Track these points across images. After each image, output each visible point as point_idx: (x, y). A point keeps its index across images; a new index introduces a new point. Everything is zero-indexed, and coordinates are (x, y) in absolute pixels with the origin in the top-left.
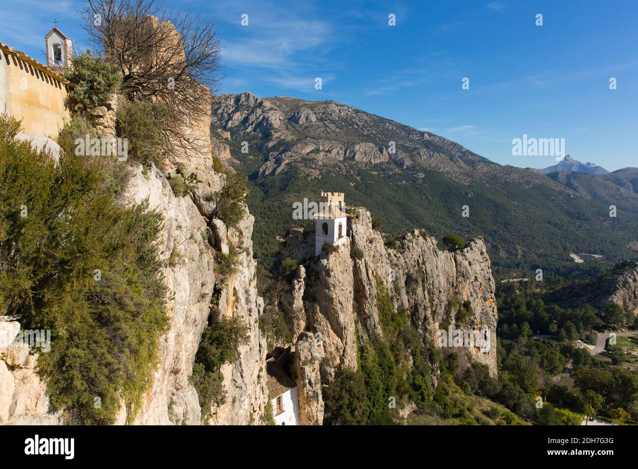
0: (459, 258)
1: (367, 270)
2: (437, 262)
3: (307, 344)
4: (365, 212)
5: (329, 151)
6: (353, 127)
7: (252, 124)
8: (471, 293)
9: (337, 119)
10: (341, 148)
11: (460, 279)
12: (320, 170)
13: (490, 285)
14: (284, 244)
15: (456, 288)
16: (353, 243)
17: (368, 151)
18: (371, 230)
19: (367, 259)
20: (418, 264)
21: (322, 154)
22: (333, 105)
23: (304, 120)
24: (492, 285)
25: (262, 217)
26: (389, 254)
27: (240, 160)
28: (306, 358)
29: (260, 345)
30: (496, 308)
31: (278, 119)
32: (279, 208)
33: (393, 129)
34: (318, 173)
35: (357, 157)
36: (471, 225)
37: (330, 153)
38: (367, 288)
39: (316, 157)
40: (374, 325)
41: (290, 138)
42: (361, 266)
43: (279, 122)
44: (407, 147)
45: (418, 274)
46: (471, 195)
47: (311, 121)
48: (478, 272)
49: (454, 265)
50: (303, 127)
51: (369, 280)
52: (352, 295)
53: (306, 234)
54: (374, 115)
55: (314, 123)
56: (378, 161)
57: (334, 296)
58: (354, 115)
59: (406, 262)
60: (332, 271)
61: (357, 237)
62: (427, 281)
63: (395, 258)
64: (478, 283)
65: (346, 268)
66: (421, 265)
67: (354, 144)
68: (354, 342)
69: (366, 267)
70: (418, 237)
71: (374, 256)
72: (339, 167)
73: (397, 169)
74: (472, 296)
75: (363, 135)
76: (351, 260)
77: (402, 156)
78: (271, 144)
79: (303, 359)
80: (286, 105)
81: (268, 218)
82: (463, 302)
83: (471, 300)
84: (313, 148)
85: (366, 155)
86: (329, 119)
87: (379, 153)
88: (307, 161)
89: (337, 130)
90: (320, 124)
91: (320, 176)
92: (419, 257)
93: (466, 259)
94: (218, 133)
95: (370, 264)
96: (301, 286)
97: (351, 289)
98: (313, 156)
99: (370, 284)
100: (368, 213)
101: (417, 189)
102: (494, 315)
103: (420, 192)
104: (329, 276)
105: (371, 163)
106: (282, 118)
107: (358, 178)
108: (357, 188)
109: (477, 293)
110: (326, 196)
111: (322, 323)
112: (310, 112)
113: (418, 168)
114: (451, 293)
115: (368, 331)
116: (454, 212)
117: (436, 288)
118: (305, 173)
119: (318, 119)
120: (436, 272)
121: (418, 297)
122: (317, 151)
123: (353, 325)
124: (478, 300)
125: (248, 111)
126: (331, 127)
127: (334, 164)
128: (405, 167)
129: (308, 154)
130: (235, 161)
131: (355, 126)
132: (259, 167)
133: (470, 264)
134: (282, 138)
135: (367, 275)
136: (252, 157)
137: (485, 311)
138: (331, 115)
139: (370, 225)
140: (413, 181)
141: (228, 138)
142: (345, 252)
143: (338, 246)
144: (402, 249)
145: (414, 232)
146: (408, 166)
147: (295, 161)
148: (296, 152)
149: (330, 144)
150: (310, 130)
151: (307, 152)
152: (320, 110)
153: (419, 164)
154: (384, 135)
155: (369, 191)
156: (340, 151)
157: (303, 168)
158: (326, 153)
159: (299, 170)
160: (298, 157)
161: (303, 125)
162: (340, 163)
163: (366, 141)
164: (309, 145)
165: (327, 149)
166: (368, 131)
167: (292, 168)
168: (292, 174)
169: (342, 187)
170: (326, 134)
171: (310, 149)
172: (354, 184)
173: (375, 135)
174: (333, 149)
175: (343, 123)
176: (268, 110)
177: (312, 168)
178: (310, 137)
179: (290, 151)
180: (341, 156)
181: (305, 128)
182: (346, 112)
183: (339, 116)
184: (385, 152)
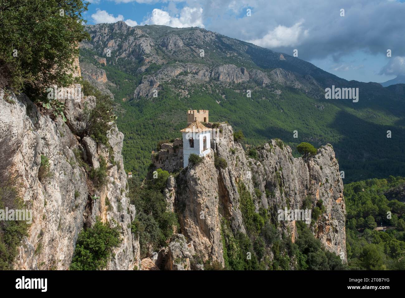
0: (312, 163)
1: (231, 178)
2: (292, 168)
3: (178, 244)
4: (227, 127)
5: (196, 73)
7: (125, 50)
8: (323, 193)
9: (202, 43)
10: (207, 71)
11: (313, 182)
12: (188, 90)
13: (339, 186)
14: (157, 158)
15: (309, 190)
16: (217, 154)
17: (231, 72)
18: (233, 142)
19: (230, 167)
20: (276, 170)
21: (190, 75)
22: (198, 31)
23: (173, 45)
24: (340, 185)
25: (138, 134)
26: (250, 163)
27: (116, 84)
28: (178, 256)
29: (133, 247)
30: (344, 205)
31: (149, 45)
32: (153, 125)
34: (187, 93)
35: (221, 77)
36: (323, 134)
37: (197, 75)
38: (231, 193)
39: (184, 78)
40: (239, 226)
41: (161, 62)
42: (225, 174)
43: (149, 48)
44: (265, 67)
45: (276, 179)
46: (322, 107)
47: (179, 47)
48: (329, 175)
49: (308, 169)
50: (172, 52)
51: (233, 186)
52: (218, 200)
53: (176, 148)
54: (235, 39)
55: (181, 48)
56: (240, 81)
57: (202, 202)
58: (217, 40)
59: (265, 169)
60: (199, 179)
61: (220, 149)
62: (284, 185)
63: (255, 166)
64: (329, 185)
65: (211, 177)
66: (278, 171)
67: (218, 66)
68: (220, 241)
69: (230, 175)
70: (275, 146)
71: (236, 165)
72: (206, 87)
73: (257, 87)
74: (323, 196)
76: (215, 169)
77: (261, 76)
78: (143, 68)
79: (175, 257)
80: (156, 32)
81: (144, 135)
82: (316, 202)
83: (323, 199)
84: (181, 71)
85: (229, 76)
86: (195, 44)
87: (241, 73)
88: (177, 83)
90: (187, 48)
91: (189, 96)
92: (277, 164)
93: (318, 164)
94: (95, 59)
95: (234, 172)
96: (171, 194)
97: (216, 194)
98: (181, 77)
99: (234, 190)
100: (230, 127)
101: (275, 104)
102: (343, 212)
103: (278, 107)
104: (196, 184)
105: (234, 82)
106: (152, 44)
107: (223, 96)
108: (222, 106)
109: (328, 194)
110: (192, 113)
111: (192, 226)
112: (177, 37)
113: (275, 85)
114: (305, 194)
115: (233, 230)
116: (307, 123)
117: (292, 191)
118: (175, 93)
119: (185, 44)
120: (292, 177)
121: (276, 199)
122: (185, 73)
123: (219, 225)
124: (329, 199)
125: (121, 39)
126: (197, 51)
127: (201, 85)
128: (264, 85)
129: (177, 77)
130: (112, 84)
131: (219, 50)
132: (134, 89)
133: (321, 168)
134: (153, 62)
135: (231, 181)
137: (335, 208)
138: (196, 40)
139: (232, 138)
140: (272, 97)
141: (104, 63)
142: (210, 162)
143: (203, 158)
144: (261, 158)
145: (271, 142)
146: (267, 84)
147: (166, 83)
148: (166, 75)
149: (197, 66)
150: (178, 54)
151: (176, 74)
152: (187, 35)
153: (276, 83)
154: (245, 57)
155: (233, 108)
156: (206, 73)
157: (173, 89)
158: (194, 75)
159: (170, 91)
160: (168, 79)
161: (172, 50)
162: (206, 83)
163: (229, 63)
164: (178, 68)
165: (194, 71)
166: (230, 54)
167: (163, 89)
168: (164, 94)
169: (209, 104)
170: (193, 58)
171: (179, 72)
172: (220, 102)
173: (236, 57)
174: (200, 71)
175: (208, 48)
176: (140, 37)
177: (182, 89)
178: (179, 61)
179: (161, 74)
180: (207, 77)
181: (174, 53)
182: (210, 37)
183: (203, 41)
184: (246, 72)
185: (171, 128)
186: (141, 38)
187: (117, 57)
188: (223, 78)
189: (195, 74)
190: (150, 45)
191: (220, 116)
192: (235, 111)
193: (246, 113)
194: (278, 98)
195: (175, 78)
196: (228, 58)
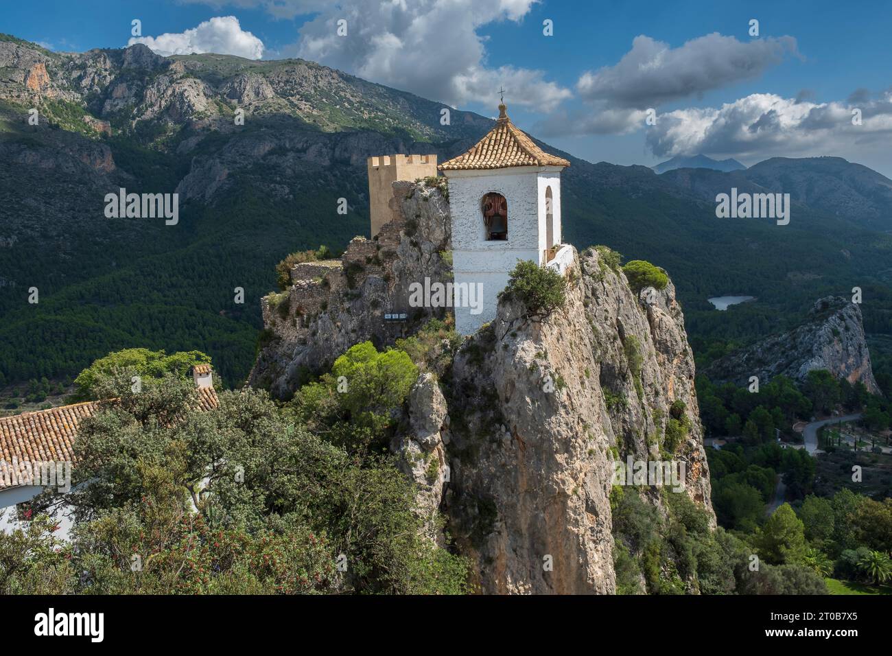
5: (304, 150)
6: (342, 106)
7: (152, 105)
9: (313, 92)
10: (325, 145)
12: (290, 185)
17: (374, 148)
21: (291, 155)
22: (303, 67)
23: (252, 95)
25: (188, 277)
27: (134, 174)
31: (202, 94)
33: (412, 109)
34: (287, 191)
35: (354, 158)
37: (305, 152)
39: (281, 161)
41: (227, 128)
43: (203, 99)
44: (439, 140)
47: (265, 98)
50: (252, 108)
54: (377, 84)
55: (271, 101)
58: (341, 85)
67: (347, 135)
72: (325, 179)
75: (362, 118)
78: (192, 142)
80: (214, 69)
81: (200, 277)
84: (273, 145)
85: (369, 154)
86: (298, 93)
87: (393, 150)
88: (265, 169)
89: (315, 113)
90: (283, 101)
91: (291, 196)
94: (85, 123)
98: (274, 159)
106: (209, 92)
107: (361, 195)
108: (360, 215)
112: (261, 79)
118: (262, 191)
119: (277, 93)
122: (282, 151)
125: (141, 80)
126: (303, 107)
127: (315, 174)
129: (264, 158)
130: (125, 175)
131: (346, 104)
132: (174, 185)
134: (213, 129)
136: (158, 167)
138: (300, 84)
141: (106, 133)
147: (243, 170)
148: (242, 154)
149: (304, 137)
150: (264, 113)
151: (262, 153)
152: (280, 76)
154: (398, 119)
156: (324, 150)
157: (258, 183)
158: (298, 154)
159: (252, 186)
160: (246, 162)
161: (250, 104)
162: (325, 171)
163: (368, 130)
164: (265, 140)
165: (299, 146)
166: (370, 112)
167: (237, 184)
168: (239, 194)
170: (294, 120)
171: (267, 148)
172: (354, 207)
173: (382, 119)
174: (311, 145)
175: (324, 100)
176: (181, 78)
177: (276, 182)
178: (266, 127)
179: (231, 152)
180: (327, 158)
181: (255, 111)
182: (327, 80)
183: (315, 88)
184: (402, 148)
186: (183, 80)
187: (134, 118)
188: (357, 160)
189: (300, 152)
190: (204, 94)
195: (262, 161)
196: (366, 120)
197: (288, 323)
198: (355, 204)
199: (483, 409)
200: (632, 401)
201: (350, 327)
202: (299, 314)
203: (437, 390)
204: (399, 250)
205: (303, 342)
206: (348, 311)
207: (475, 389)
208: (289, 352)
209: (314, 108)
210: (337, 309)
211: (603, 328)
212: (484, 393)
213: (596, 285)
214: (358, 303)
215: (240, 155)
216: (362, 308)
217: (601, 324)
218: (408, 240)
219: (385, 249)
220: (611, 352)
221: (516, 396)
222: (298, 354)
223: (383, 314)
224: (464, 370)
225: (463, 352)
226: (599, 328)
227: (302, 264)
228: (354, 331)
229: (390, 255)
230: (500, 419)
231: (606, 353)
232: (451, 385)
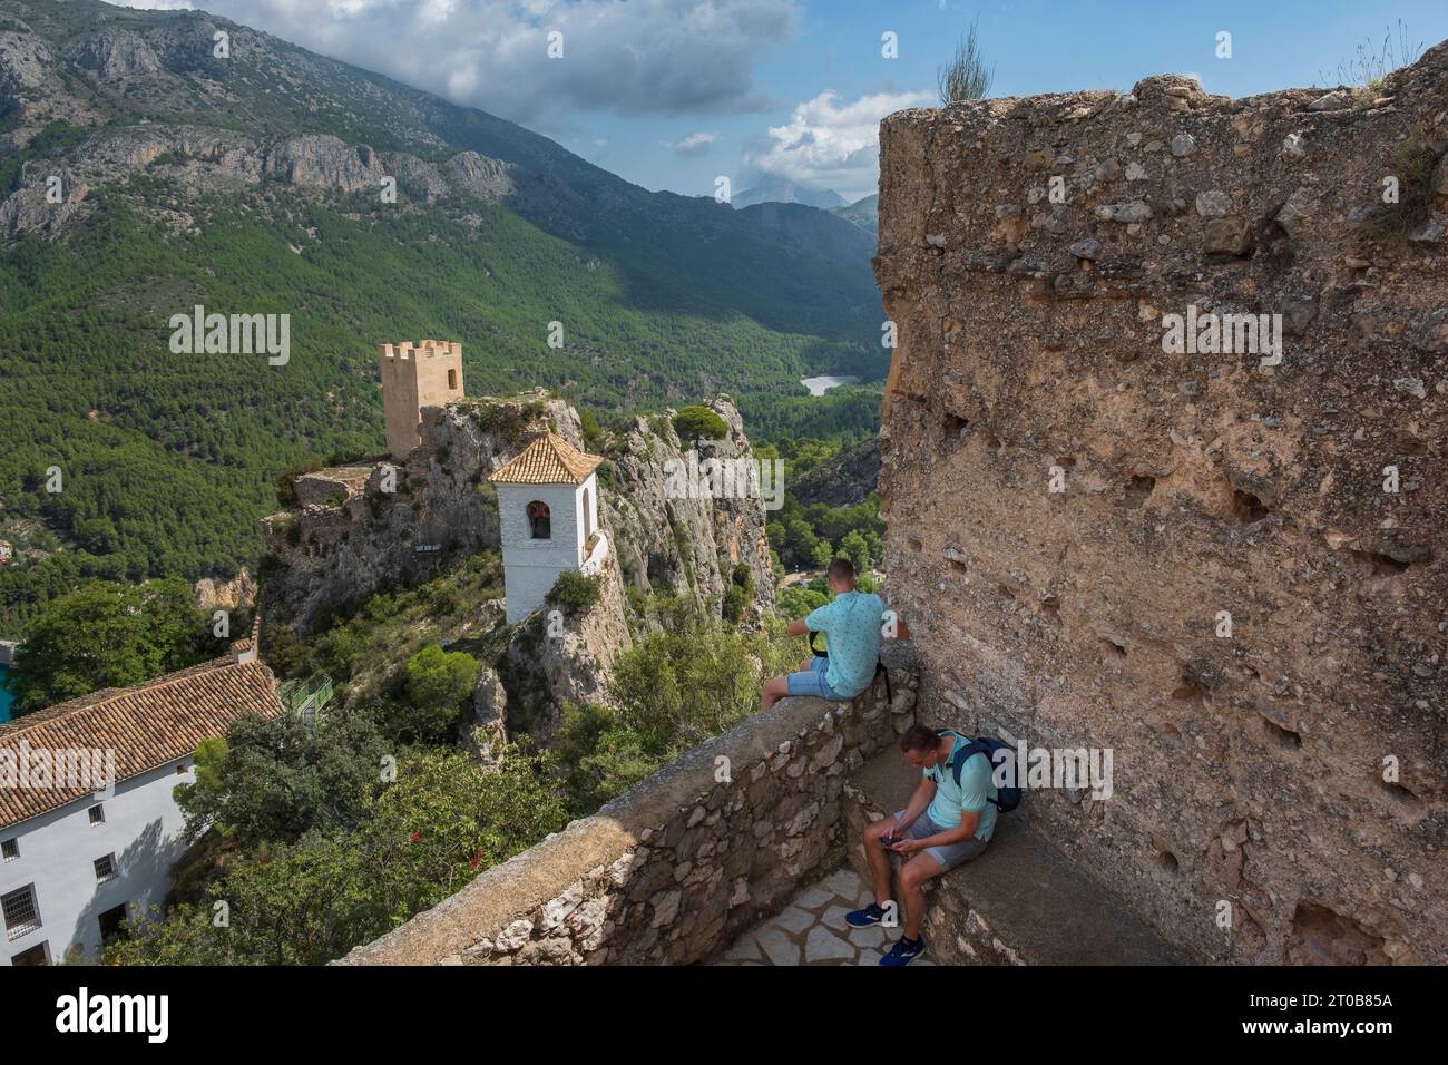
5: (216, 159)
6: (275, 90)
9: (223, 65)
10: (250, 151)
12: (194, 213)
17: (329, 158)
21: (194, 165)
22: (207, 25)
23: (122, 65)
25: (31, 359)
31: (33, 58)
32: (83, 327)
33: (385, 98)
34: (190, 221)
35: (297, 173)
36: (601, 334)
37: (218, 163)
39: (177, 175)
41: (83, 116)
43: (36, 68)
44: (428, 148)
47: (146, 72)
50: (123, 85)
54: (329, 58)
55: (155, 76)
56: (358, 185)
58: (272, 57)
67: (285, 138)
72: (253, 204)
73: (410, 207)
75: (309, 114)
77: (419, 171)
78: (21, 137)
80: (55, 16)
81: (52, 360)
84: (163, 149)
85: (322, 169)
86: (201, 66)
87: (358, 162)
88: (151, 187)
89: (230, 98)
90: (176, 78)
91: (198, 230)
98: (165, 171)
101: (467, 254)
103: (475, 262)
105: (340, 190)
106: (45, 56)
107: (311, 231)
108: (310, 260)
112: (137, 40)
113: (463, 201)
116: (558, 304)
118: (149, 222)
119: (165, 64)
122: (179, 159)
126: (210, 89)
127: (235, 195)
128: (431, 199)
129: (149, 168)
131: (281, 88)
134: (56, 117)
138: (202, 52)
140: (458, 235)
146: (438, 196)
147: (113, 187)
148: (111, 161)
149: (215, 137)
150: (144, 95)
151: (146, 162)
152: (169, 36)
153: (466, 192)
155: (344, 266)
156: (249, 159)
157: (141, 208)
158: (206, 165)
159: (130, 213)
160: (119, 175)
161: (120, 79)
162: (251, 191)
163: (318, 129)
164: (149, 139)
165: (208, 152)
166: (320, 102)
167: (105, 209)
168: (109, 225)
169: (267, 257)
170: (196, 109)
171: (153, 153)
172: (301, 248)
173: (340, 114)
174: (226, 151)
175: (245, 79)
177: (170, 207)
178: (149, 118)
179: (91, 157)
180: (253, 172)
181: (128, 91)
182: (248, 47)
184: (373, 160)
185: (150, 332)
188: (303, 176)
189: (210, 161)
190: (38, 58)
191: (308, 291)
192: (352, 275)
193: (385, 282)
194: (474, 236)
195: (144, 173)
196: (314, 115)
197: (299, 550)
198: (302, 244)
199: (535, 690)
200: (682, 590)
201: (377, 560)
202: (312, 541)
203: (499, 685)
204: (429, 477)
205: (321, 574)
206: (375, 543)
207: (528, 673)
208: (300, 583)
209: (228, 91)
210: (361, 542)
211: (651, 514)
212: (535, 675)
213: (642, 466)
214: (386, 535)
215: (106, 162)
216: (390, 539)
217: (649, 510)
218: (439, 468)
219: (414, 476)
220: (660, 540)
221: (561, 681)
222: (318, 588)
223: (414, 544)
224: (517, 656)
225: (516, 643)
226: (647, 515)
227: (309, 476)
228: (381, 564)
229: (420, 483)
230: (550, 698)
231: (654, 541)
232: (507, 670)
